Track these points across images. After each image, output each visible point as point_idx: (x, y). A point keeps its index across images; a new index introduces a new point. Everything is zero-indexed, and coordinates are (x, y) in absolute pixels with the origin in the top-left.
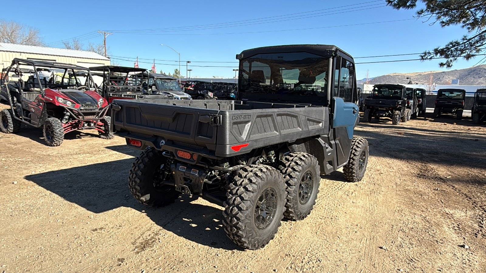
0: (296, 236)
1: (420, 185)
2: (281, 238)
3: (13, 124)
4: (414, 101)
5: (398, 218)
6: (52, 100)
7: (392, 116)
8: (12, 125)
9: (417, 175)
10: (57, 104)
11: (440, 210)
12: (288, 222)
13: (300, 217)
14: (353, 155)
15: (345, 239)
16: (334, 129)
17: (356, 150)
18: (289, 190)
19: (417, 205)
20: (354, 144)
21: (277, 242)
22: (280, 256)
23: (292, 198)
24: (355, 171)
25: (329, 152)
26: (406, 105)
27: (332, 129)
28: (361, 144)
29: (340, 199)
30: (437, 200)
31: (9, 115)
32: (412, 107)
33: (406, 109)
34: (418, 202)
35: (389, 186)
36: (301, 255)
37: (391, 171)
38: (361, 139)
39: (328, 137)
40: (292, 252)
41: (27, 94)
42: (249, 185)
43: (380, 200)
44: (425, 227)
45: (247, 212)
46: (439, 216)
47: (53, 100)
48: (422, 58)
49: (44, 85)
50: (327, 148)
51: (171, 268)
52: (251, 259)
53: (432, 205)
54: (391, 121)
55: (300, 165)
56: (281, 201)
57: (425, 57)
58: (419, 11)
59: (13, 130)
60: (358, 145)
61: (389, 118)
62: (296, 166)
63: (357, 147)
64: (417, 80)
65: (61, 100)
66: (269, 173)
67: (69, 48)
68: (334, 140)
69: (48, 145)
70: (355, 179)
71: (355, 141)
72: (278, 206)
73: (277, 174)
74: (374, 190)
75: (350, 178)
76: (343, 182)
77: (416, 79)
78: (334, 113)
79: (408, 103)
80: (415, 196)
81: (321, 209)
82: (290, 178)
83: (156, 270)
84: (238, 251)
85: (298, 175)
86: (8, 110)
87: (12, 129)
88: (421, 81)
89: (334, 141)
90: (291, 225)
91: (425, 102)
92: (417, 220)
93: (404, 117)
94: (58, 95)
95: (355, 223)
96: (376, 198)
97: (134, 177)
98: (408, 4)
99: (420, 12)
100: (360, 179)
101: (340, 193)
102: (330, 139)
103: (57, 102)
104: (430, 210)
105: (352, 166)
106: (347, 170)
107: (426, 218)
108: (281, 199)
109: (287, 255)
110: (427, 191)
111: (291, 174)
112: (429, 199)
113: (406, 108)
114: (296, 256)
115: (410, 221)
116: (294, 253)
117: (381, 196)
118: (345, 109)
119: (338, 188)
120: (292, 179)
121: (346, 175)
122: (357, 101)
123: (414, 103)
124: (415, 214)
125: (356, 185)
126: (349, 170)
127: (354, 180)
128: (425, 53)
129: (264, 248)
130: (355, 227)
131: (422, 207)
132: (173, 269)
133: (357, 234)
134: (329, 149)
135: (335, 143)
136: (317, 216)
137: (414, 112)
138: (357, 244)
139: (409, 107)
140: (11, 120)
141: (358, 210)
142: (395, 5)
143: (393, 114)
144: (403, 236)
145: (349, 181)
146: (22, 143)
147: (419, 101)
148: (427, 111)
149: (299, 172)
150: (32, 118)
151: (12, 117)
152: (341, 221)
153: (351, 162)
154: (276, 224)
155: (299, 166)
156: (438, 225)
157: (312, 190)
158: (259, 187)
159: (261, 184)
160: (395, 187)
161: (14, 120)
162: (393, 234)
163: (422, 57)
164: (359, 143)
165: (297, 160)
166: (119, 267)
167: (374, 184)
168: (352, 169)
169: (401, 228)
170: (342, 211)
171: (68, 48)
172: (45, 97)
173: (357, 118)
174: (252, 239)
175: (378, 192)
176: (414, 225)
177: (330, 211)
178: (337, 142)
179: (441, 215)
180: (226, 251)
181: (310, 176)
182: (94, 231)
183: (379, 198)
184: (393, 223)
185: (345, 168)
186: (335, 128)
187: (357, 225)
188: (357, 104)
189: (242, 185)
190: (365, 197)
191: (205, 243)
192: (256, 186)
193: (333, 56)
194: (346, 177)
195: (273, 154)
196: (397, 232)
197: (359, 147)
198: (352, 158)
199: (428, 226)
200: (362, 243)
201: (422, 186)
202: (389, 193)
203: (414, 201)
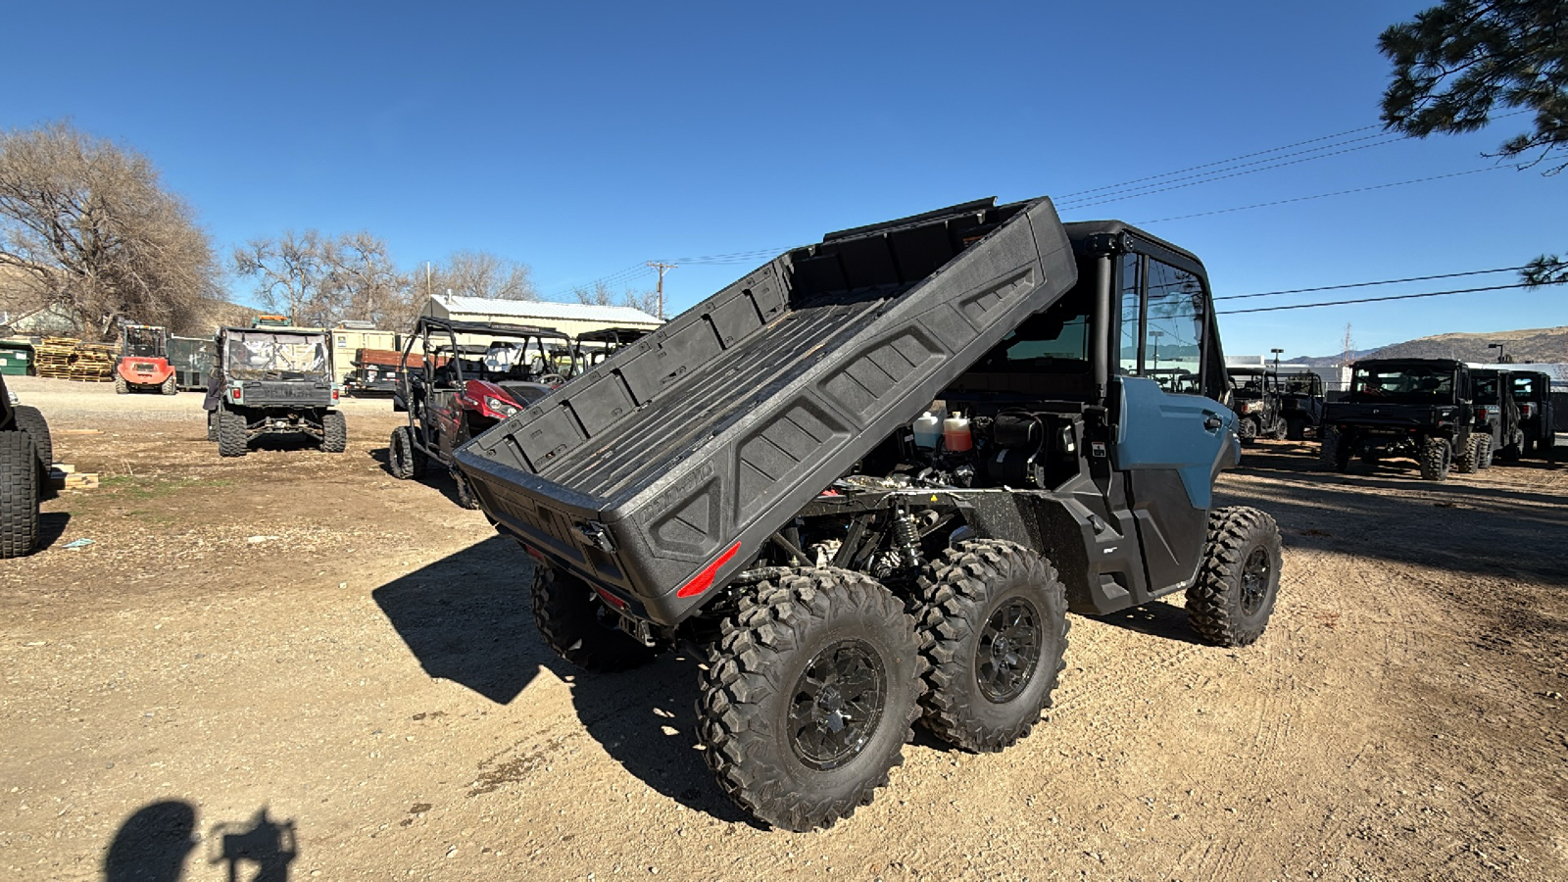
0: (951, 803)
1: (1484, 675)
2: (901, 803)
3: (413, 459)
4: (1503, 409)
5: (1363, 785)
6: (476, 403)
7: (1419, 452)
8: (411, 461)
9: (1477, 640)
10: (486, 414)
11: (1551, 775)
12: (949, 755)
13: (985, 741)
14: (1217, 561)
15: (1123, 834)
16: (1127, 474)
17: (1227, 546)
18: (938, 652)
19: (1455, 743)
20: (1222, 527)
21: (882, 813)
22: (868, 866)
23: (945, 677)
24: (1225, 613)
25: (1108, 545)
26: (1473, 421)
27: (1120, 475)
28: (1245, 527)
29: (1155, 696)
30: (1546, 735)
31: (405, 440)
32: (1497, 429)
33: (1472, 435)
34: (1460, 733)
35: (1356, 671)
36: (943, 870)
37: (1378, 620)
38: (1248, 511)
39: (1105, 498)
40: (917, 856)
41: (442, 394)
42: (769, 627)
43: (1309, 713)
44: (1470, 830)
45: (756, 710)
46: (1540, 795)
47: (480, 405)
48: (1531, 278)
49: (479, 374)
50: (1098, 532)
51: (530, 854)
52: (773, 859)
53: (1519, 750)
54: (1412, 466)
55: (978, 578)
56: (899, 685)
57: (1541, 277)
58: (1510, 142)
59: (414, 473)
60: (1236, 530)
61: (1413, 461)
62: (965, 581)
63: (1233, 535)
64: (1530, 353)
65: (495, 404)
66: (844, 595)
67: (587, 302)
68: (1131, 508)
69: (462, 506)
70: (1228, 637)
71: (1228, 518)
72: (889, 700)
73: (880, 600)
74: (1294, 677)
75: (1212, 632)
76: (1187, 645)
77: (1527, 350)
78: (1118, 424)
79: (1480, 415)
80: (1453, 711)
81: (1078, 723)
82: (944, 615)
83: (488, 853)
84: (749, 828)
85: (971, 609)
86: (406, 428)
87: (411, 469)
88: (1547, 353)
89: (1128, 511)
90: (954, 764)
91: (1551, 415)
92: (1439, 801)
93: (1464, 456)
94: (491, 395)
95: (1184, 785)
96: (1293, 705)
97: (538, 586)
98: (1457, 119)
99: (1517, 146)
100: (1249, 638)
101: (1165, 677)
102: (1112, 504)
103: (489, 410)
104: (1505, 768)
105: (1214, 596)
106: (1199, 605)
107: (1479, 798)
108: (898, 678)
109: (893, 865)
110: (1506, 699)
111: (945, 604)
112: (1512, 726)
113: (1471, 428)
114: (921, 873)
115: (1407, 801)
116: (923, 859)
117: (1316, 701)
118: (1165, 415)
119: (1163, 661)
120: (949, 621)
121: (1197, 621)
122: (1224, 393)
123: (1504, 416)
124: (1437, 777)
125: (1233, 656)
126: (1204, 606)
127: (1227, 640)
128: (1540, 265)
129: (829, 831)
130: (1176, 799)
131: (1472, 754)
132: (533, 859)
133: (1178, 823)
134: (1110, 533)
135: (1131, 516)
136: (1056, 743)
137: (1507, 442)
138: (1167, 859)
139: (1483, 427)
140: (409, 450)
141: (1212, 738)
142: (1411, 126)
143: (1422, 446)
144: (1362, 854)
145: (1210, 643)
146: (418, 499)
147: (1524, 409)
148: (1558, 443)
149: (974, 599)
150: (441, 444)
151: (411, 444)
152: (1134, 770)
153: (1209, 581)
154: (878, 757)
155: (975, 580)
156: (1527, 830)
157: (1037, 661)
158: (802, 634)
159: (809, 625)
160: (1381, 673)
161: (413, 449)
162: (1322, 843)
163: (1530, 275)
164: (1239, 524)
165: (972, 561)
166: (403, 828)
167: (1301, 659)
168: (1216, 604)
169: (1365, 824)
170: (1147, 738)
171: (584, 303)
172: (466, 398)
173: (1224, 446)
174: (777, 796)
175: (1309, 685)
176: (1423, 816)
177: (1103, 735)
178: (1143, 514)
179: (1553, 791)
180: (711, 824)
181: (1027, 614)
182: (415, 718)
183: (1304, 707)
184: (1335, 799)
185: (1192, 600)
186: (1129, 472)
187: (1188, 792)
188: (1226, 401)
189: (749, 626)
190: (1251, 699)
191: (667, 790)
192: (791, 631)
193: (1109, 249)
194: (1198, 628)
195: (915, 542)
196: (1343, 836)
197: (1239, 537)
198: (1214, 570)
199: (1484, 827)
200: (1184, 859)
201: (1489, 681)
202: (1349, 691)
203: (1442, 727)
